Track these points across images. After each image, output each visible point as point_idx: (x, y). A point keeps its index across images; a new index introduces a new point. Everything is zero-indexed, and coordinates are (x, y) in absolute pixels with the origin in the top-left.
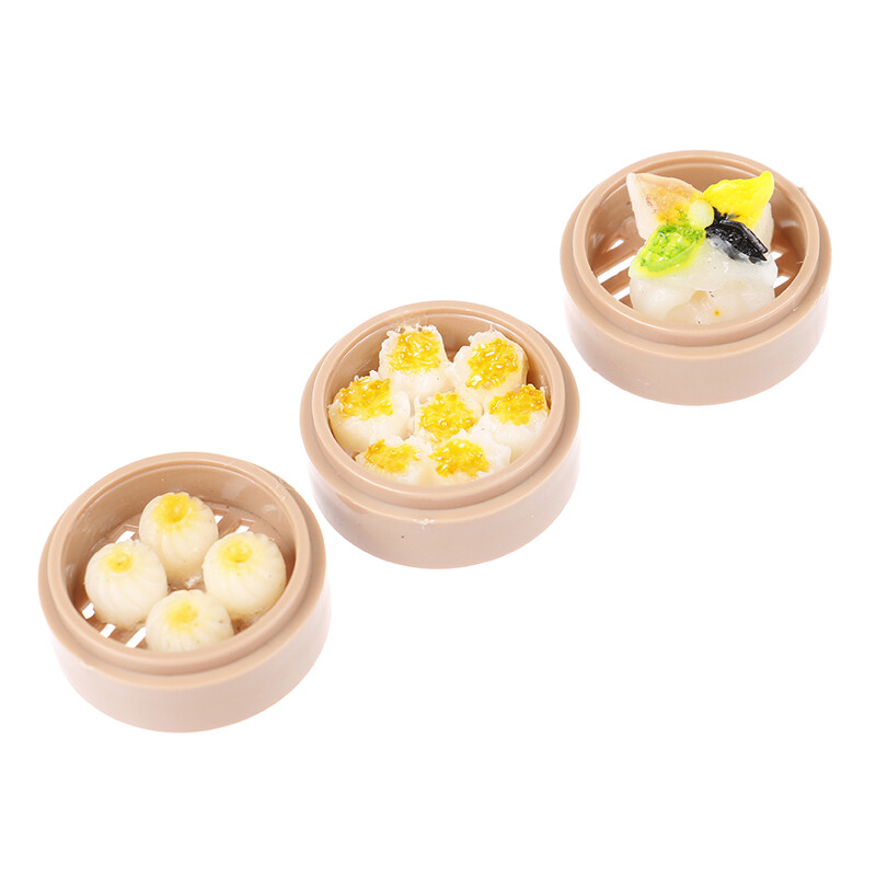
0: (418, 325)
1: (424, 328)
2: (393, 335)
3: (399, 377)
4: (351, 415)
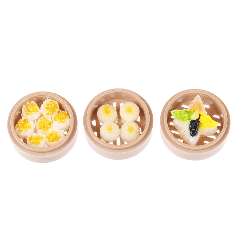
0: (29, 101)
1: (31, 102)
2: (24, 106)
3: (29, 117)
4: (22, 131)
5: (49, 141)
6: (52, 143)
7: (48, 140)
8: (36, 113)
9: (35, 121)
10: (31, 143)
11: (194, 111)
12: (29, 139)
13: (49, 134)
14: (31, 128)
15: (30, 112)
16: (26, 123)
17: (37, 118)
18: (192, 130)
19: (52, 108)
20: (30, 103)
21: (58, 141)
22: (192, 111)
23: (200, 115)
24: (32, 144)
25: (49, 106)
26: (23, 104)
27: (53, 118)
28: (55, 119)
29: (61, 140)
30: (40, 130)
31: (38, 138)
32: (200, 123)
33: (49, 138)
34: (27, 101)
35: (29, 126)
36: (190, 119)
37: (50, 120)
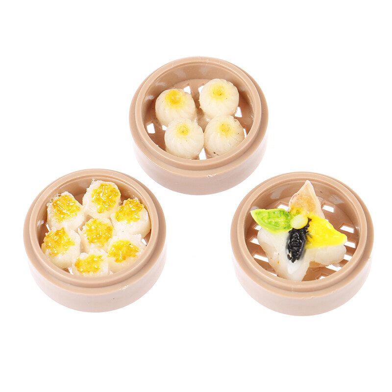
0: (58, 194)
1: (62, 194)
2: (50, 205)
3: (65, 224)
4: (57, 254)
5: (117, 260)
6: (123, 264)
7: (114, 259)
8: (76, 214)
9: (79, 230)
10: (81, 272)
11: (298, 212)
12: (76, 265)
13: (114, 246)
14: (74, 244)
15: (64, 214)
16: (60, 237)
17: (81, 223)
18: (292, 248)
19: (108, 197)
20: (60, 198)
21: (134, 256)
22: (294, 211)
23: (310, 220)
24: (83, 273)
25: (101, 194)
26: (47, 201)
27: (113, 216)
28: (118, 218)
29: (140, 253)
30: (93, 245)
31: (93, 261)
32: (308, 234)
33: (115, 255)
34: (53, 194)
35: (69, 243)
36: (289, 226)
37: (107, 221)
